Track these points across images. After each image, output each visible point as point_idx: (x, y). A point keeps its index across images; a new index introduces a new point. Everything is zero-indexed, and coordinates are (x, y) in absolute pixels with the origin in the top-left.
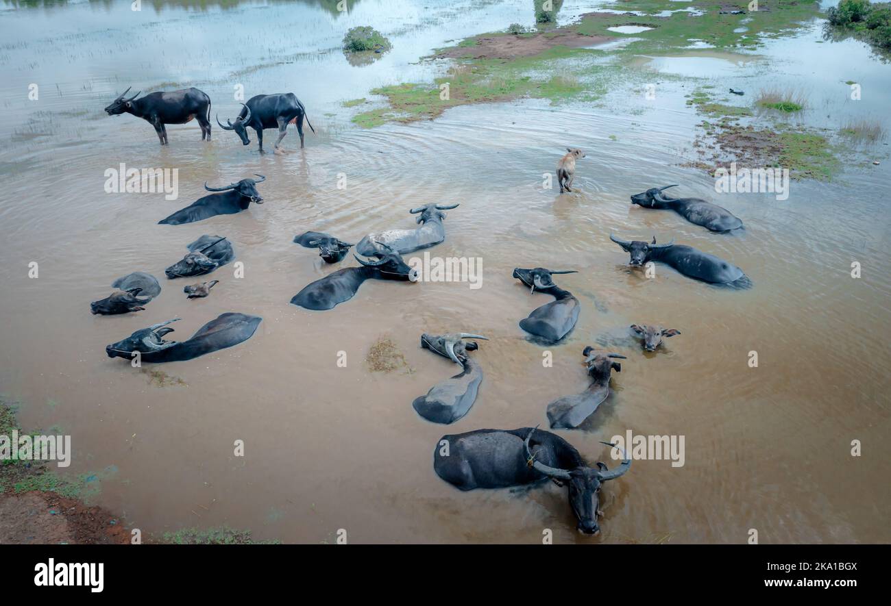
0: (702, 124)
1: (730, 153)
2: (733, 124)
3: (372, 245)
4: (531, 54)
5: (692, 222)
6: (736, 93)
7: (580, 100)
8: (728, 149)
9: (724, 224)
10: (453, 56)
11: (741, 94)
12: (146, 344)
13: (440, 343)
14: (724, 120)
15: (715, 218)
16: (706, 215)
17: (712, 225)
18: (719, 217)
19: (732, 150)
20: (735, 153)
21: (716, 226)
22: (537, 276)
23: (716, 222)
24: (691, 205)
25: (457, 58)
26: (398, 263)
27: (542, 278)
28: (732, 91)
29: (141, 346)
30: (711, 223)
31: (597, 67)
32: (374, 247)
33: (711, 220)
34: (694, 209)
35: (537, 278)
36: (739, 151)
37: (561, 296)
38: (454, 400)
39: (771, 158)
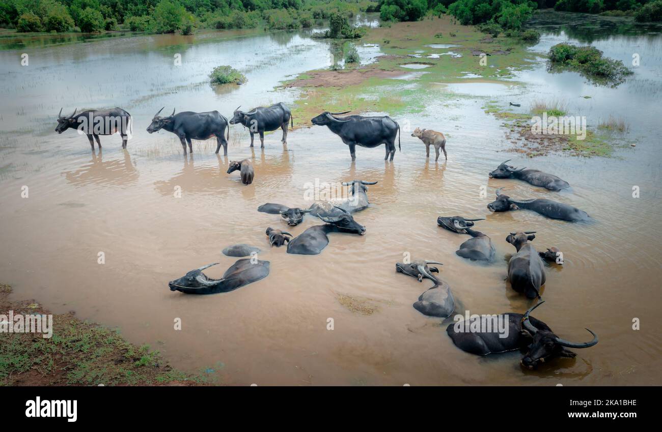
0: (503, 125)
1: (534, 142)
2: (524, 124)
3: (322, 209)
4: (355, 84)
5: (534, 185)
6: (513, 105)
7: (409, 112)
8: (530, 140)
9: (557, 185)
10: (298, 86)
11: (518, 106)
12: (199, 281)
13: (413, 268)
14: (518, 122)
15: (551, 181)
16: (544, 179)
17: (550, 186)
18: (554, 181)
19: (535, 141)
20: (538, 142)
21: (553, 187)
22: (456, 221)
23: (552, 184)
24: (530, 174)
25: (302, 87)
26: (349, 220)
27: (459, 223)
28: (511, 104)
29: (195, 283)
30: (549, 185)
31: (408, 90)
32: (324, 211)
33: (549, 183)
34: (534, 177)
35: (456, 223)
36: (539, 141)
37: (476, 235)
38: (444, 302)
39: (563, 145)
